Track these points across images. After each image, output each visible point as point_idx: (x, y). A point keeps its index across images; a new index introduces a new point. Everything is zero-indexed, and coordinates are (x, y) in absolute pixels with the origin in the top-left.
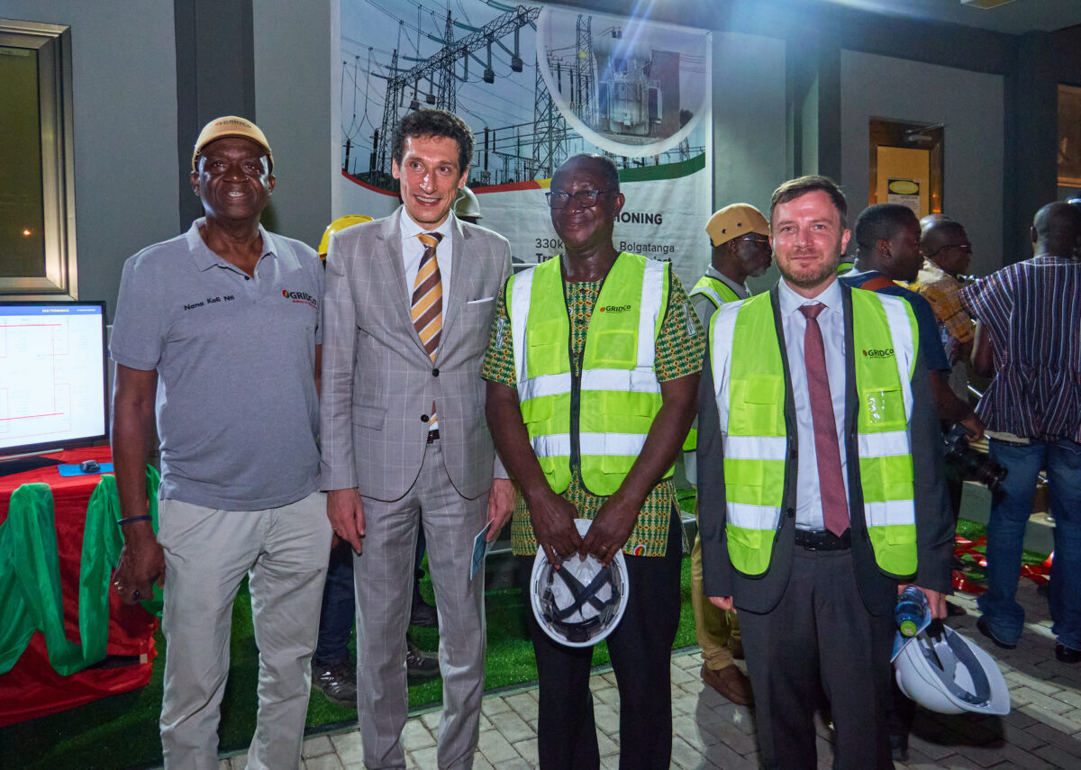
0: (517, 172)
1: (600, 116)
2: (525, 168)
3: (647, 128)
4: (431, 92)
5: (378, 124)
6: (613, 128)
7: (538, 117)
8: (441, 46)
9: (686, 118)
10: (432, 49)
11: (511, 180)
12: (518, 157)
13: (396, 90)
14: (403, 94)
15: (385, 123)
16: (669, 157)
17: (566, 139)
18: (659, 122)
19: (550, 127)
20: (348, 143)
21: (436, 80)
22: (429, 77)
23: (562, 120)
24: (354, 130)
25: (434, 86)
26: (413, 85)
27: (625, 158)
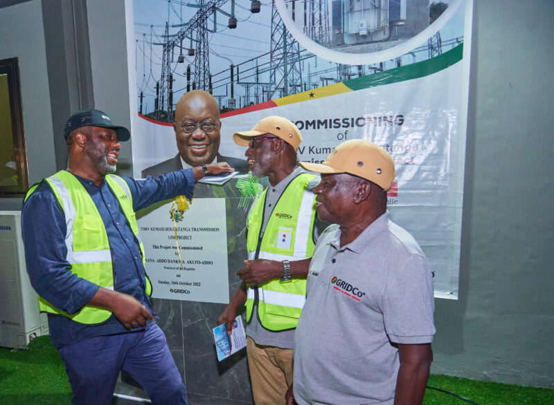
0: (257, 96)
1: (333, 32)
2: (263, 91)
3: (387, 32)
4: (191, 47)
5: (158, 78)
6: (347, 40)
7: (274, 46)
8: (196, 10)
9: (438, 10)
10: (190, 14)
11: (252, 103)
12: (257, 83)
13: (169, 51)
14: (173, 53)
15: (163, 76)
16: (414, 56)
17: (299, 61)
18: (403, 23)
19: (285, 53)
20: (142, 94)
21: (195, 38)
22: (189, 36)
23: (296, 44)
24: (145, 84)
25: (193, 42)
26: (179, 45)
27: (360, 67)
